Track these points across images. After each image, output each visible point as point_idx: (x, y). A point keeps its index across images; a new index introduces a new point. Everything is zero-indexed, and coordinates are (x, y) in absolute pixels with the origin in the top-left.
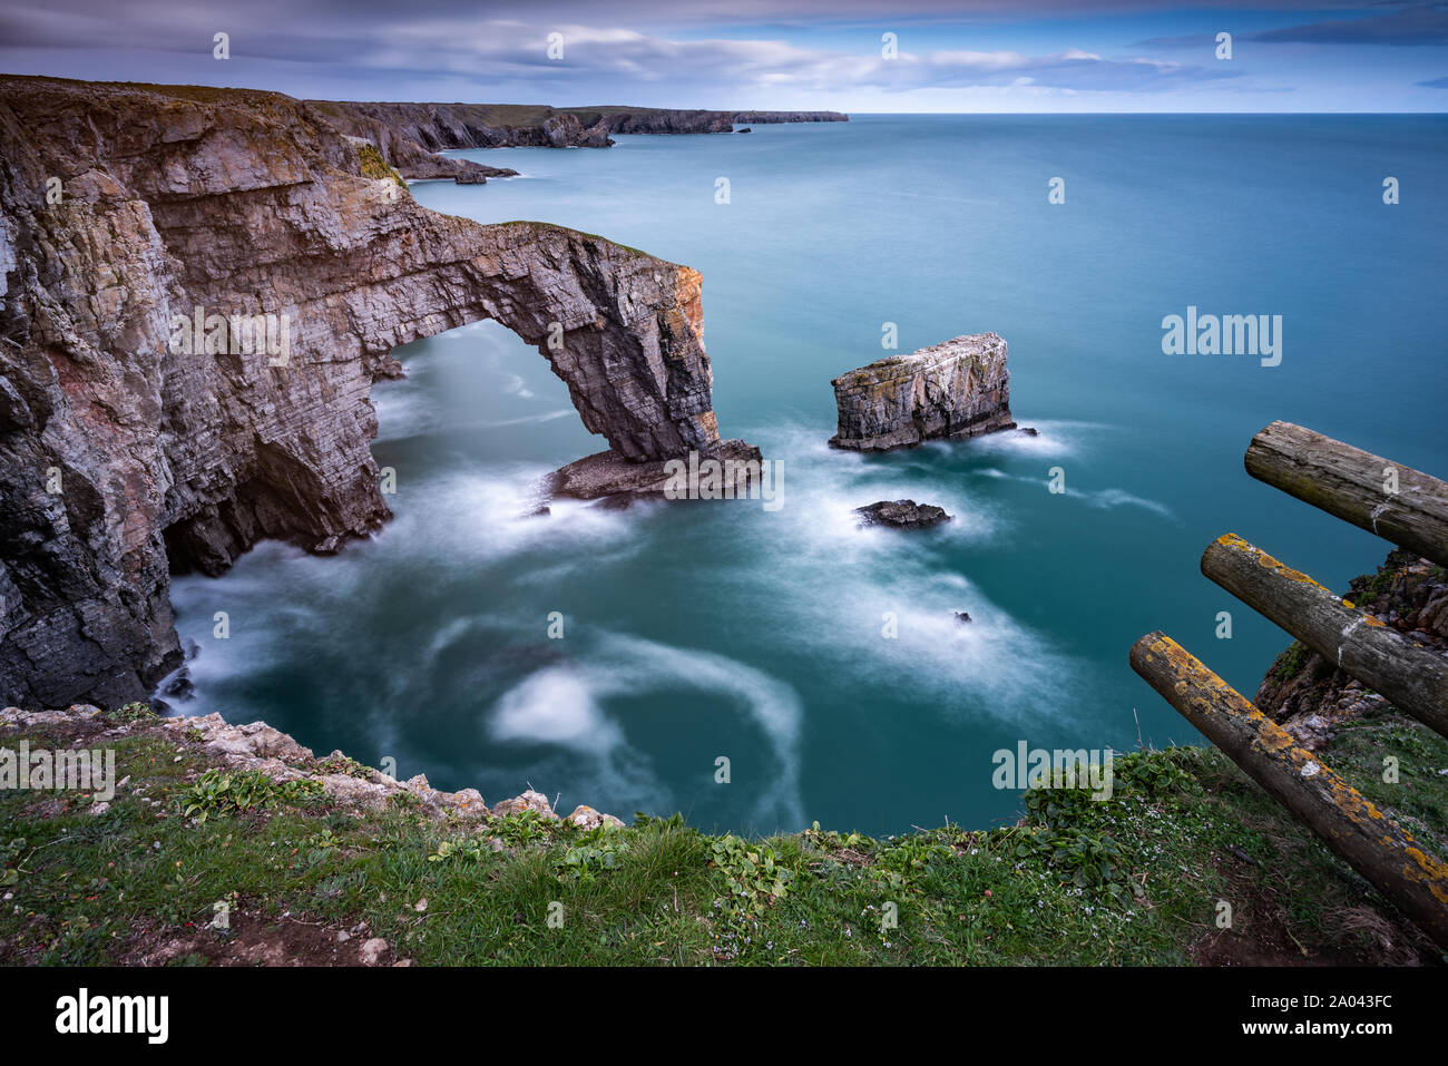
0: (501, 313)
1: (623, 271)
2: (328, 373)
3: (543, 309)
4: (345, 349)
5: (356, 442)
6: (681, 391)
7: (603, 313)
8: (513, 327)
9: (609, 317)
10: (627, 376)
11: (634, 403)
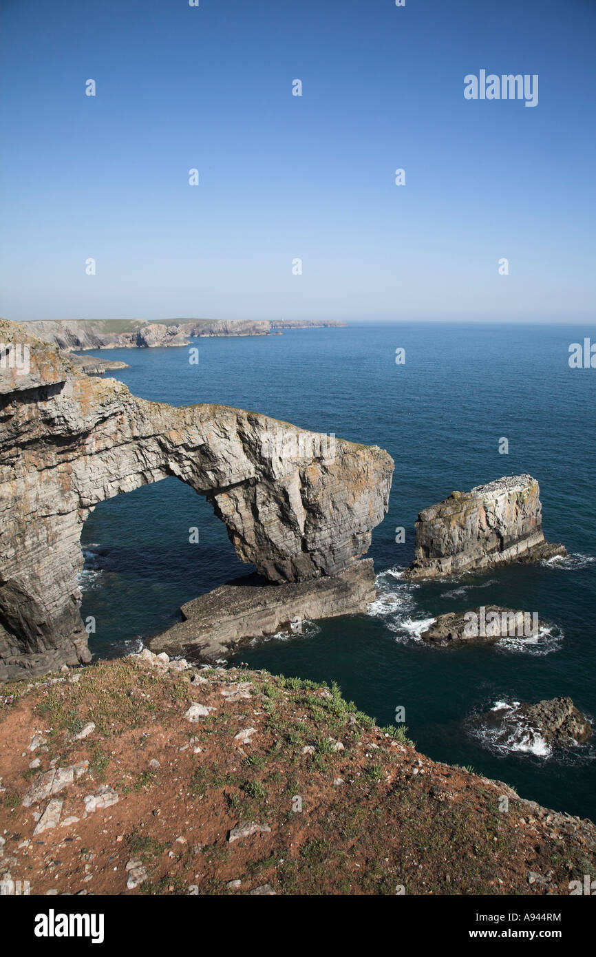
0: (182, 472)
2: (53, 523)
3: (215, 468)
4: (67, 504)
5: (69, 576)
6: (316, 528)
7: (259, 470)
8: (190, 482)
9: (264, 472)
10: (274, 517)
11: (278, 538)
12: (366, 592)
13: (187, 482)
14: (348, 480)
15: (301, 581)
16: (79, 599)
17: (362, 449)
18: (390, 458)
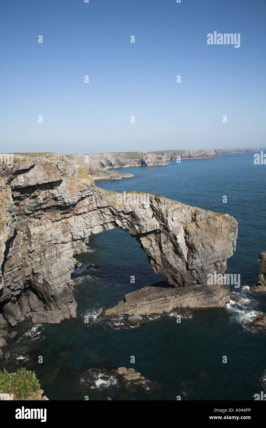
0: (123, 225)
1: (170, 209)
2: (59, 247)
3: (139, 224)
4: (66, 238)
5: (66, 273)
6: (193, 257)
7: (162, 225)
8: (126, 230)
9: (164, 226)
10: (171, 250)
11: (173, 262)
12: (224, 296)
13: (125, 230)
14: (211, 232)
15: (186, 286)
16: (71, 285)
17: (218, 215)
18: (235, 221)
